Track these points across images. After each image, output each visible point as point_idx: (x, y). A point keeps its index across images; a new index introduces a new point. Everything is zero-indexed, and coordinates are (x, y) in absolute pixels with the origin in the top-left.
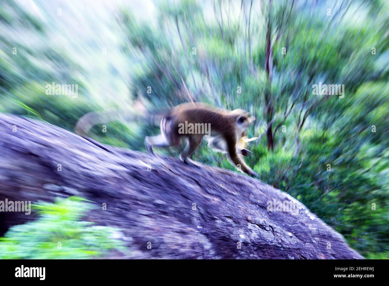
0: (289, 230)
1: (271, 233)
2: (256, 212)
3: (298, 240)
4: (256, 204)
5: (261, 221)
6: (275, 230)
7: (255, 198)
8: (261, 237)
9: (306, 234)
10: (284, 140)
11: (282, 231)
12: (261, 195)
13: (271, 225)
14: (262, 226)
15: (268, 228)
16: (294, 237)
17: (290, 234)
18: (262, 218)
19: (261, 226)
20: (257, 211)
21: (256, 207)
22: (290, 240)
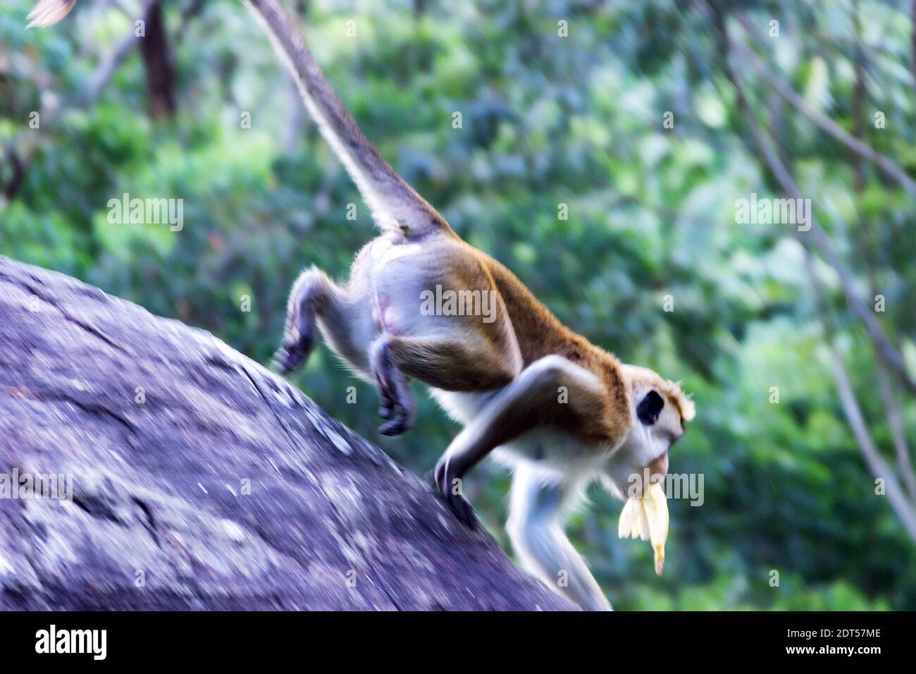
0: (230, 508)
1: (142, 537)
2: (61, 436)
3: (274, 556)
4: (60, 396)
5: (92, 481)
6: (159, 516)
7: (59, 370)
8: (90, 554)
9: (308, 521)
10: (227, 66)
11: (195, 519)
12: (87, 352)
13: (143, 492)
14: (92, 505)
15: (124, 513)
16: (255, 541)
17: (233, 530)
18: (91, 466)
19: (89, 503)
20: (69, 434)
21: (63, 410)
22: (234, 556)
